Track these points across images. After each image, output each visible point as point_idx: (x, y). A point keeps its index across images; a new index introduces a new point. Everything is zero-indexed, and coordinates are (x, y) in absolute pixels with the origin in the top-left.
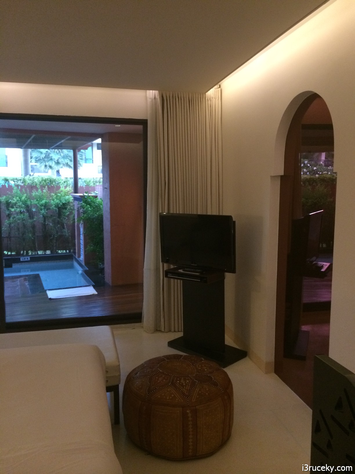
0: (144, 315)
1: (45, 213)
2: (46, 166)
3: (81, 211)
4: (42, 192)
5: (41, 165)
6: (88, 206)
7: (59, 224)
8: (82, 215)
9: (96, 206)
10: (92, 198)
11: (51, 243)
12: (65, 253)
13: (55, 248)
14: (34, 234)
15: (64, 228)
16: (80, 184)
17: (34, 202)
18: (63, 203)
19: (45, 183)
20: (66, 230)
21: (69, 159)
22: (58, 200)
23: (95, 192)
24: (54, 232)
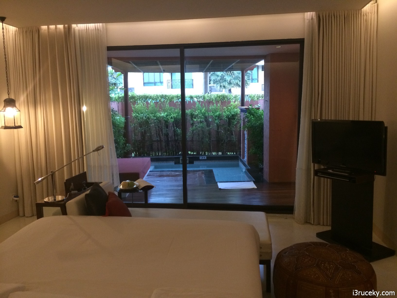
0: (295, 207)
1: (218, 123)
2: (221, 86)
3: (246, 120)
4: (217, 106)
5: (217, 85)
6: (252, 116)
7: (229, 131)
8: (246, 124)
9: (259, 117)
10: (255, 109)
11: (222, 146)
12: (233, 155)
13: (225, 150)
14: (210, 139)
15: (232, 134)
16: (246, 99)
17: (211, 114)
18: (232, 114)
19: (219, 99)
20: (234, 136)
21: (239, 79)
22: (229, 112)
23: (258, 105)
24: (224, 138)
